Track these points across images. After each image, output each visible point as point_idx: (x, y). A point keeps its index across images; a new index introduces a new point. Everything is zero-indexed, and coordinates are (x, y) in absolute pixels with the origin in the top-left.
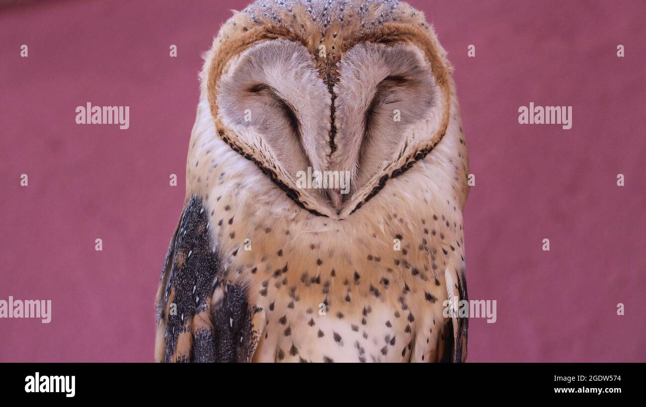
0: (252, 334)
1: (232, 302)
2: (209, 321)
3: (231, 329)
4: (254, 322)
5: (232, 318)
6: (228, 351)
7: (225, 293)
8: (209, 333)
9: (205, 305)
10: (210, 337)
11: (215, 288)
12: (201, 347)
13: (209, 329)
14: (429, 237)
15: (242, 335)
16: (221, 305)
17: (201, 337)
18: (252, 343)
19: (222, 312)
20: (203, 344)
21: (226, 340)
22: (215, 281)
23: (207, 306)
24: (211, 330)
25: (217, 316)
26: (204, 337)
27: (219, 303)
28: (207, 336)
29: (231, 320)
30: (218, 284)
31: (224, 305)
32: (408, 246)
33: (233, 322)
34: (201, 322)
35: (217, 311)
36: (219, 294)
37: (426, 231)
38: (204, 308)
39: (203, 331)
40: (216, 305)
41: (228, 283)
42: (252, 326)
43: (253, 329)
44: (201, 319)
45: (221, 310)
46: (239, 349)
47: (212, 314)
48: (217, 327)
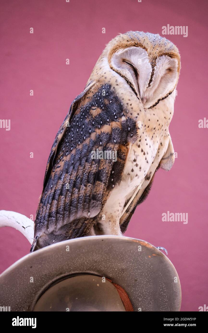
0: (137, 135)
1: (130, 123)
2: (120, 126)
3: (129, 131)
5: (130, 128)
6: (125, 137)
7: (127, 119)
8: (121, 130)
9: (119, 120)
10: (121, 131)
12: (116, 132)
13: (120, 128)
15: (132, 134)
16: (125, 122)
17: (116, 129)
19: (125, 124)
20: (117, 132)
21: (125, 134)
22: (123, 114)
23: (120, 121)
24: (121, 129)
25: (123, 125)
27: (124, 121)
28: (119, 130)
30: (123, 115)
34: (117, 125)
35: (123, 123)
36: (124, 119)
38: (118, 121)
39: (118, 128)
40: (123, 122)
41: (128, 116)
45: (124, 124)
46: (129, 138)
47: (121, 124)
48: (123, 128)
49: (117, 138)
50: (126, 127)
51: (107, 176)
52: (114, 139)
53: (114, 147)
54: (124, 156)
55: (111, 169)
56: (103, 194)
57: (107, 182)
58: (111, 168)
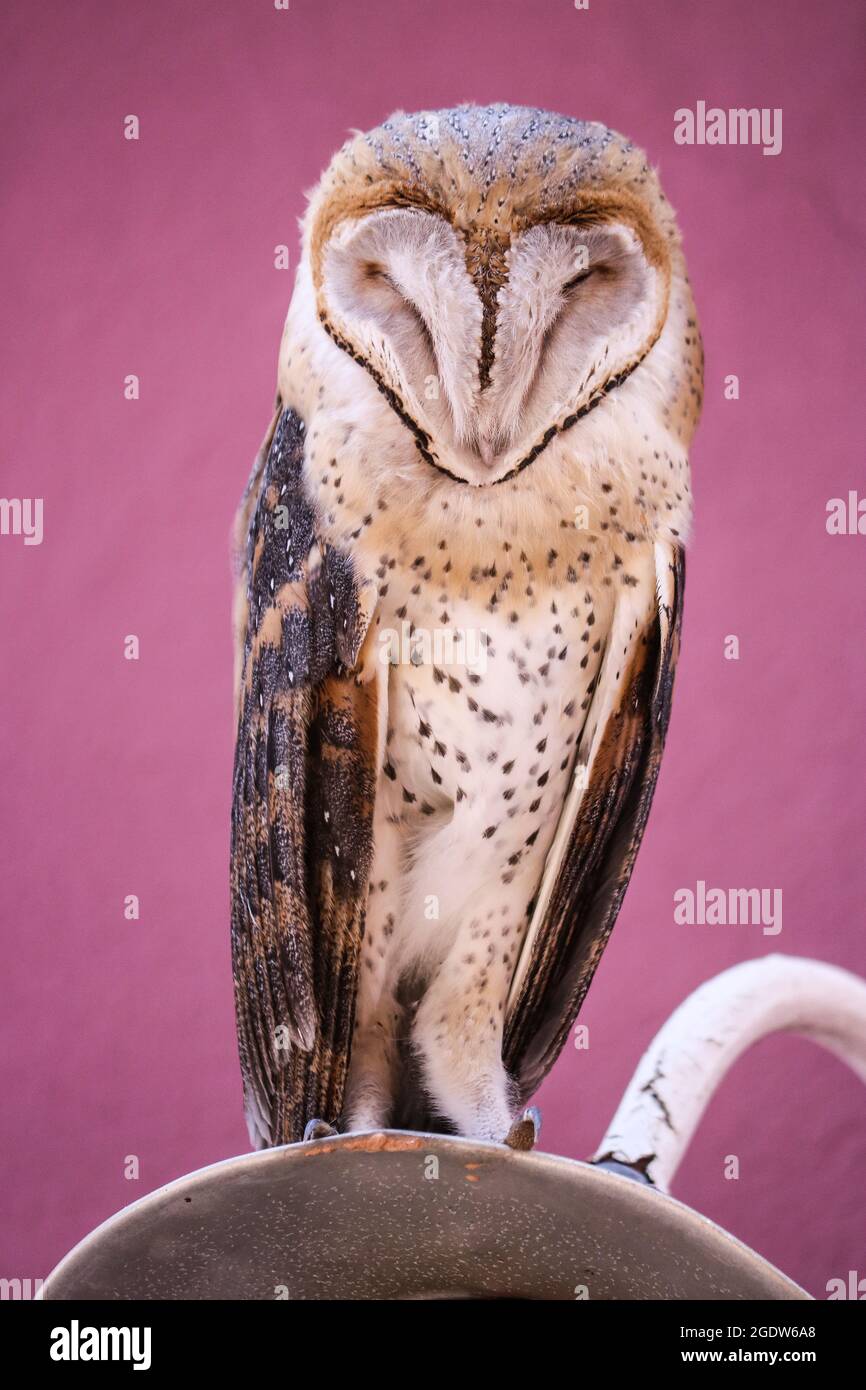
0: (358, 617)
1: (332, 572)
2: (304, 598)
3: (332, 612)
4: (361, 600)
5: (334, 596)
6: (326, 644)
7: (324, 558)
8: (305, 616)
9: (300, 573)
10: (304, 622)
11: (310, 546)
12: (291, 634)
13: (304, 609)
14: (648, 485)
15: (345, 617)
16: (318, 575)
17: (292, 619)
18: (358, 631)
19: (320, 584)
20: (294, 629)
21: (324, 628)
22: (311, 537)
23: (303, 575)
24: (307, 611)
25: (313, 590)
26: (297, 621)
27: (316, 571)
28: (300, 618)
29: (332, 599)
30: (314, 543)
31: (323, 575)
32: (618, 502)
33: (335, 601)
34: (292, 596)
35: (314, 582)
36: (315, 557)
37: (644, 477)
38: (298, 577)
39: (296, 610)
40: (312, 572)
41: (327, 542)
42: (359, 605)
43: (360, 610)
44: (294, 592)
45: (317, 582)
46: (341, 637)
47: (308, 586)
48: (313, 606)
49: (296, 662)
50: (323, 595)
51: (290, 850)
52: (289, 668)
53: (292, 707)
54: (346, 728)
55: (301, 810)
56: (297, 936)
57: (297, 878)
58: (298, 805)
